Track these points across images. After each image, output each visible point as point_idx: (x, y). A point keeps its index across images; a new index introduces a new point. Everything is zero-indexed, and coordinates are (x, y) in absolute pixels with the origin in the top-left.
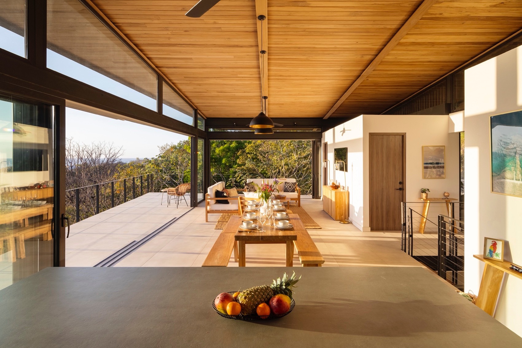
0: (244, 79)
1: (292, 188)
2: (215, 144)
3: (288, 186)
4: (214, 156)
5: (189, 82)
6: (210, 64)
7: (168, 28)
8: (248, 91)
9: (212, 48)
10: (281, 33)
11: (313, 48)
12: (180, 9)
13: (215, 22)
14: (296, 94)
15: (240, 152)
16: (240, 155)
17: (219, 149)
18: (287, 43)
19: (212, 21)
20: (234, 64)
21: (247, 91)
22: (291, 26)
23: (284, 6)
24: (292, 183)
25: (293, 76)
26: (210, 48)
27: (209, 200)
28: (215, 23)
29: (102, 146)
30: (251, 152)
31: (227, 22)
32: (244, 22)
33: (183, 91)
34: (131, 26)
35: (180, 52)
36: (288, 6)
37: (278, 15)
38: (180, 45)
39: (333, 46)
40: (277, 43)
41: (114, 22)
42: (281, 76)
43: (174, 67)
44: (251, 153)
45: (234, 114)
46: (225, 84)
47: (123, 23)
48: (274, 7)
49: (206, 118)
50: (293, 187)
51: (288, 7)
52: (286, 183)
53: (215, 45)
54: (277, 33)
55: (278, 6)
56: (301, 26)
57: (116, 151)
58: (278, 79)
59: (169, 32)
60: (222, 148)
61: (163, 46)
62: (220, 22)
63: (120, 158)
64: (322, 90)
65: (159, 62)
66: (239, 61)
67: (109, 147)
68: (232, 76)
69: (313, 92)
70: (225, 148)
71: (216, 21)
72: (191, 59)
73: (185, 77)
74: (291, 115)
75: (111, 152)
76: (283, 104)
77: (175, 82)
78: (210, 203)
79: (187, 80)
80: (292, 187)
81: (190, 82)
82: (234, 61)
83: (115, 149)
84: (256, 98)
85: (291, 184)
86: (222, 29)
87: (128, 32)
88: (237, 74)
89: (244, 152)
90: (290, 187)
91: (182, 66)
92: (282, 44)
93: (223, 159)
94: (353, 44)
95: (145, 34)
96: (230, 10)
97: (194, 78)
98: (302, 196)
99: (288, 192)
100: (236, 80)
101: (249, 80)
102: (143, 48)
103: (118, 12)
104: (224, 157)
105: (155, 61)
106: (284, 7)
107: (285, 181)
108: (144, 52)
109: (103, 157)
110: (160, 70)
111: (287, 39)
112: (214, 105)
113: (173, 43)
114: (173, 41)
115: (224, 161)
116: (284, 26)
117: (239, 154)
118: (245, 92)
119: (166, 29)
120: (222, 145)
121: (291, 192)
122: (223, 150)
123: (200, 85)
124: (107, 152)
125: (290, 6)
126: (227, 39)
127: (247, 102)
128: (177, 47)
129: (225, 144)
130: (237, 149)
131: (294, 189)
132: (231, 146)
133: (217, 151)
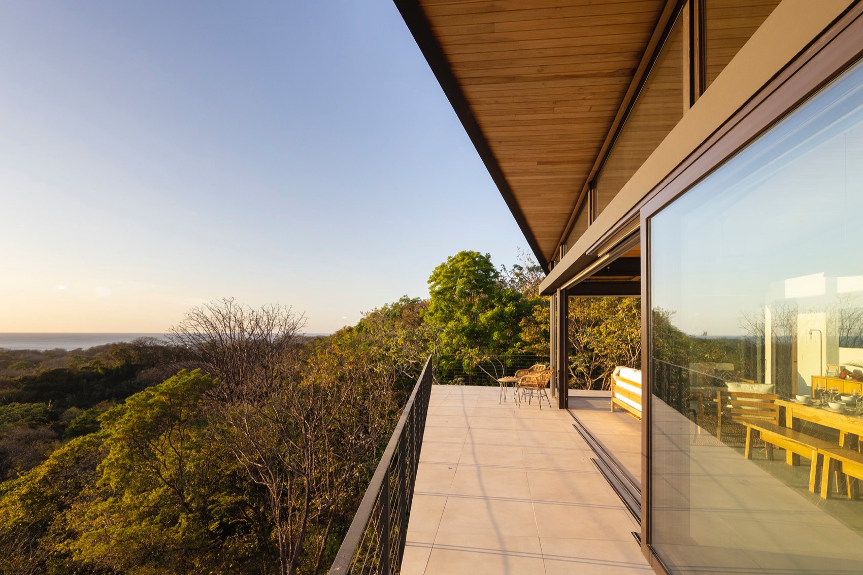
4: (475, 327)
15: (522, 321)
16: (524, 326)
17: (486, 316)
57: (297, 320)
60: (490, 313)
70: (496, 313)
93: (495, 333)
104: (495, 329)
115: (496, 336)
117: (521, 324)
120: (487, 308)
122: (492, 318)
129: (493, 307)
130: (518, 315)
132: (507, 309)
133: (482, 318)
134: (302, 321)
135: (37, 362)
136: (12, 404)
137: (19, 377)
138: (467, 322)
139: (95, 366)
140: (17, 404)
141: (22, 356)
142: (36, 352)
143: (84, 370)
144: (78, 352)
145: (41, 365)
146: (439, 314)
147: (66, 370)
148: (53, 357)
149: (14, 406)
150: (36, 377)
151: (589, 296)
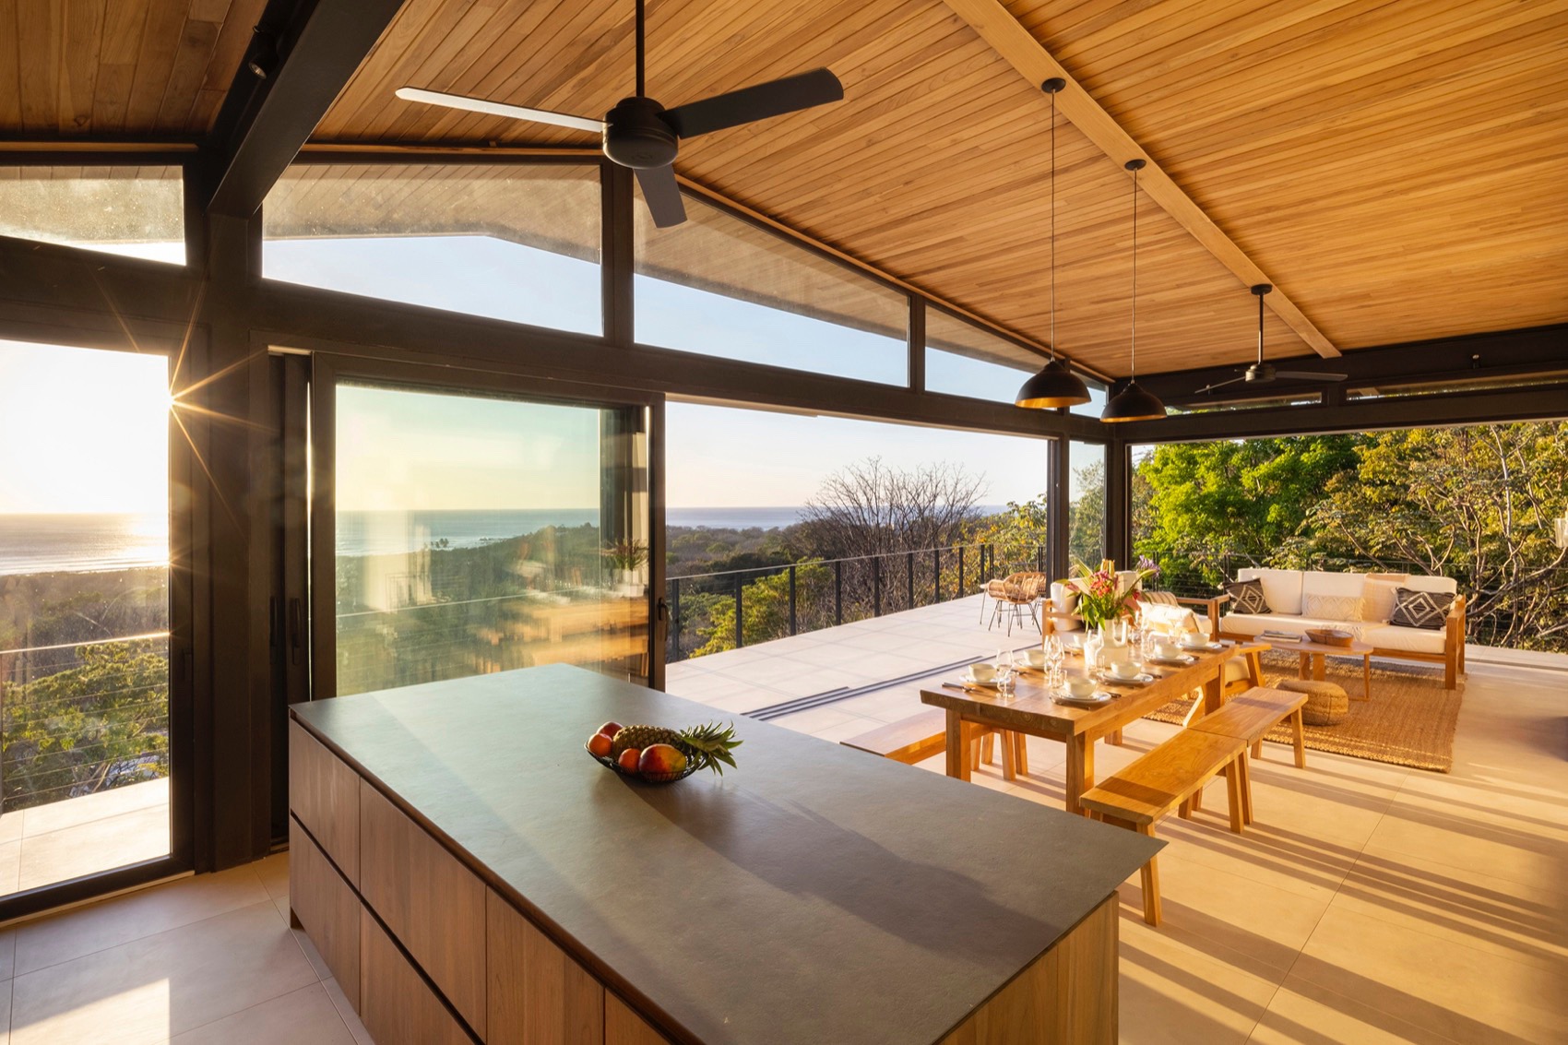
0: (1145, 249)
1: (1428, 613)
2: (1240, 456)
3: (1411, 603)
4: (1231, 494)
5: (997, 294)
6: (1017, 237)
7: (868, 191)
8: (1191, 280)
9: (994, 199)
10: (1156, 95)
11: (1322, 90)
12: (864, 144)
13: (955, 140)
14: (1391, 251)
15: (1334, 480)
16: (1337, 490)
17: (1256, 474)
18: (1202, 113)
19: (946, 141)
20: (1081, 219)
21: (1187, 281)
22: (1174, 64)
23: (1105, 28)
24: (1431, 594)
25: (1322, 198)
26: (989, 201)
27: (1054, 619)
28: (955, 143)
29: (939, 474)
30: (1381, 477)
31: (981, 128)
32: (1022, 111)
33: (1000, 317)
34: (803, 211)
35: (927, 231)
36: (1116, 22)
37: (1105, 55)
38: (916, 217)
39: (1410, 55)
40: (1168, 123)
41: (773, 213)
42: (1269, 209)
43: (940, 268)
44: (1383, 483)
45: (1198, 355)
46: (1098, 278)
47: (789, 210)
48: (1076, 43)
49: (1113, 381)
50: (1433, 609)
51: (1121, 23)
52: (1401, 592)
53: (993, 191)
54: (1144, 100)
55: (1084, 34)
56: (1209, 49)
57: (971, 487)
58: (1270, 222)
59: (877, 198)
60: (1264, 468)
61: (884, 231)
62: (965, 134)
63: (977, 504)
64: (1519, 211)
65: (903, 266)
66: (1089, 209)
67: (954, 476)
68: (1101, 251)
69: (1477, 229)
70: (1282, 468)
71: (954, 136)
72: (961, 239)
73: (981, 285)
74: (1444, 329)
75: (958, 489)
76: (1366, 296)
77: (965, 300)
78: (1057, 628)
79: (989, 291)
80: (1428, 609)
81: (1000, 293)
82: (1078, 212)
83: (968, 480)
84: (1237, 297)
85: (1425, 599)
86: (983, 147)
87: (807, 224)
88: (1110, 242)
89: (1355, 478)
90: (1419, 608)
91: (954, 261)
92: (1186, 121)
93: (1272, 508)
94: (1509, 11)
95: (836, 216)
96: (969, 99)
97: (1001, 281)
98: (1472, 651)
99: (1409, 625)
100: (1122, 258)
101: (1162, 248)
102: (853, 245)
103: (770, 194)
104: (1274, 499)
105: (891, 265)
106: (1105, 30)
107: (1402, 585)
108: (858, 252)
109: (940, 502)
110: (910, 283)
111: (1191, 101)
112: (1106, 340)
113: (900, 216)
114: (897, 211)
115: (1274, 515)
116: (1148, 73)
117: (1330, 484)
118: (1178, 286)
119: (867, 193)
120: (1267, 456)
121: (1422, 627)
122: (1272, 476)
123: (1030, 294)
124: (950, 490)
125: (1123, 19)
126: (1012, 166)
127: (1212, 313)
128: (913, 221)
129: (1279, 452)
130: (1329, 467)
131: (1439, 617)
132: (1304, 457)
133: (1247, 478)
134: (981, 489)
135: (733, 544)
136: (703, 594)
137: (711, 562)
138: (1213, 485)
139: (785, 551)
140: (707, 595)
141: (720, 537)
142: (733, 532)
143: (773, 556)
144: (774, 531)
145: (738, 547)
146: (1169, 470)
147: (754, 554)
148: (748, 538)
149: (704, 597)
150: (726, 562)
151: (1432, 427)
